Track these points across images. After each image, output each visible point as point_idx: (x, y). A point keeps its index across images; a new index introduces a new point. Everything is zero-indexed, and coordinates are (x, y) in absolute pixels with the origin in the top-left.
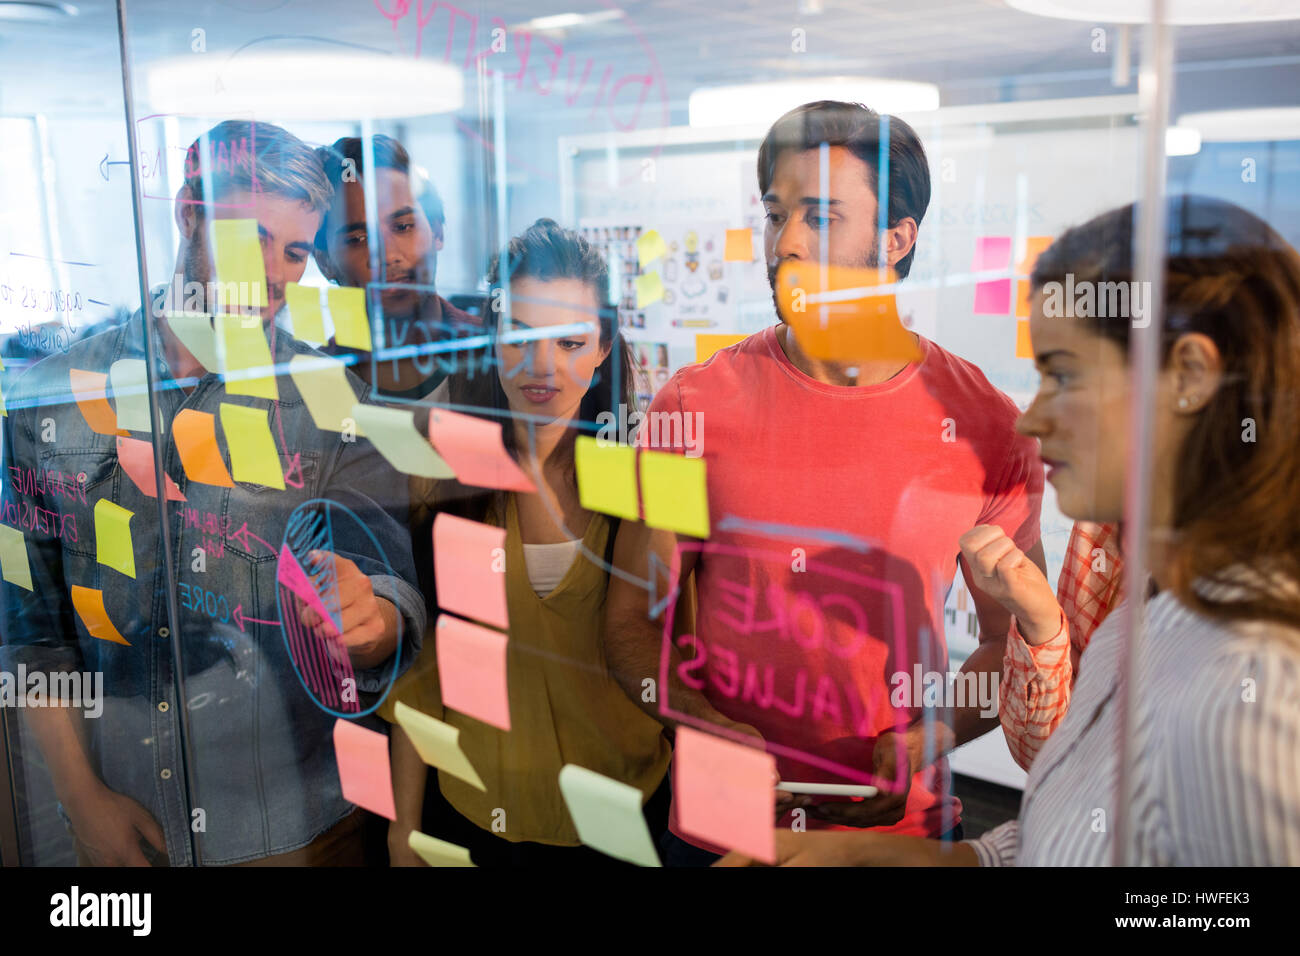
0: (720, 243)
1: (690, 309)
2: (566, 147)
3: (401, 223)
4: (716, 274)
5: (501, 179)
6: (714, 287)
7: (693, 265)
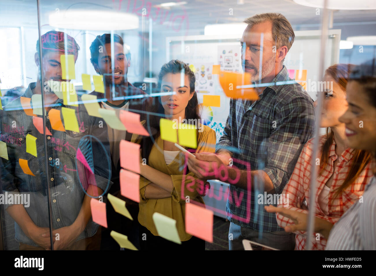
0: (211, 69)
1: (202, 88)
2: (168, 40)
3: (120, 58)
4: (210, 78)
5: (151, 50)
6: (209, 82)
7: (203, 75)
